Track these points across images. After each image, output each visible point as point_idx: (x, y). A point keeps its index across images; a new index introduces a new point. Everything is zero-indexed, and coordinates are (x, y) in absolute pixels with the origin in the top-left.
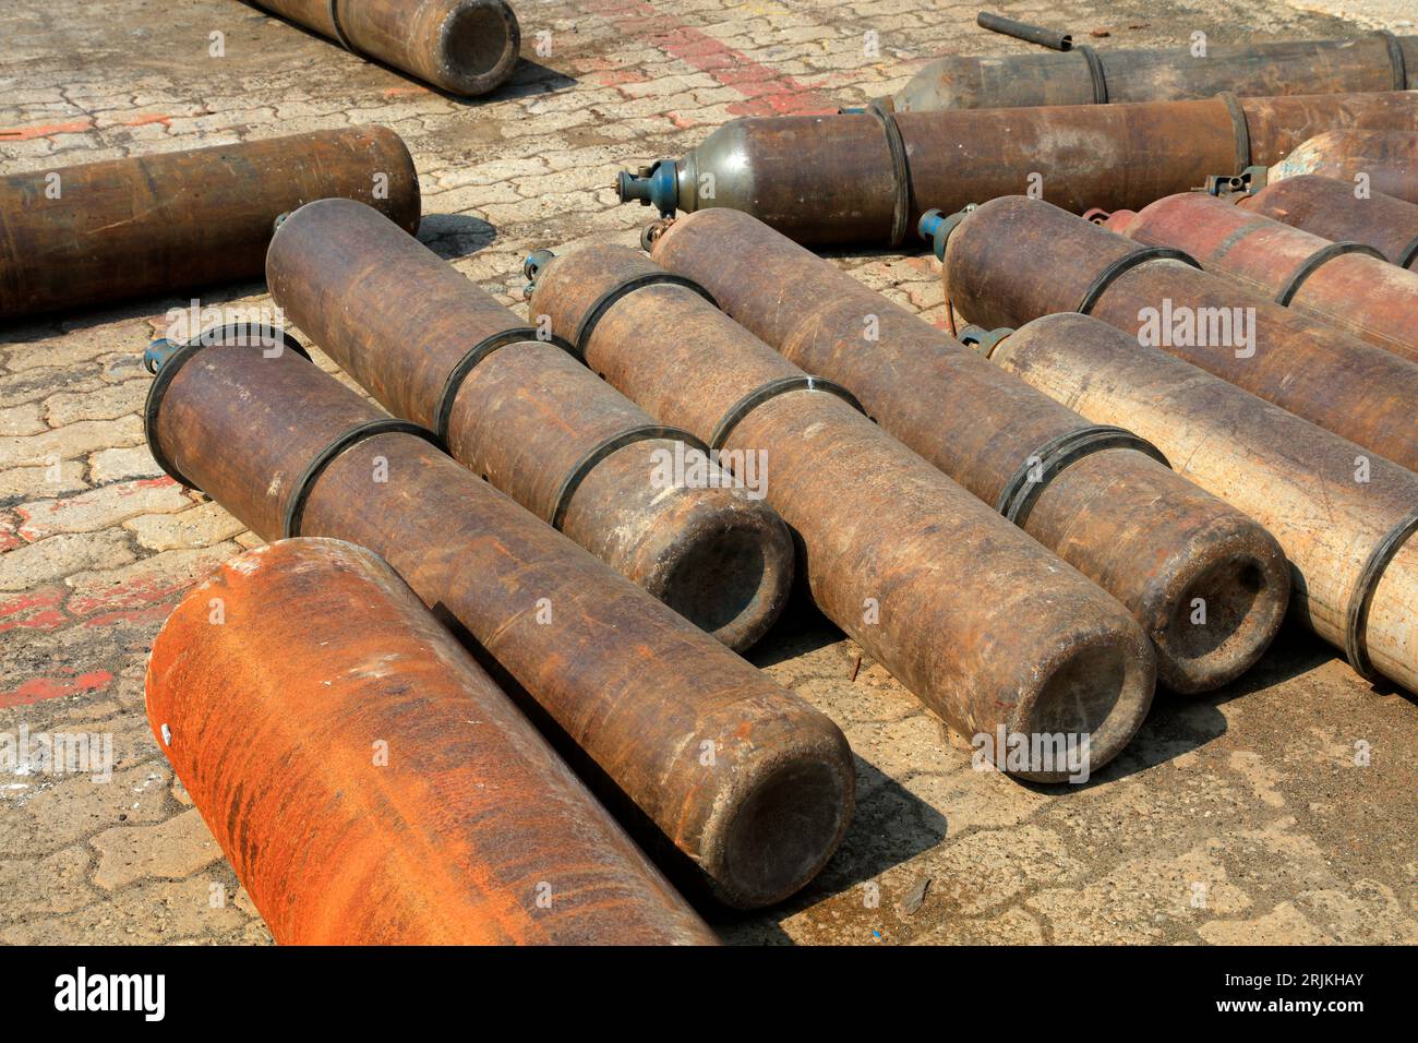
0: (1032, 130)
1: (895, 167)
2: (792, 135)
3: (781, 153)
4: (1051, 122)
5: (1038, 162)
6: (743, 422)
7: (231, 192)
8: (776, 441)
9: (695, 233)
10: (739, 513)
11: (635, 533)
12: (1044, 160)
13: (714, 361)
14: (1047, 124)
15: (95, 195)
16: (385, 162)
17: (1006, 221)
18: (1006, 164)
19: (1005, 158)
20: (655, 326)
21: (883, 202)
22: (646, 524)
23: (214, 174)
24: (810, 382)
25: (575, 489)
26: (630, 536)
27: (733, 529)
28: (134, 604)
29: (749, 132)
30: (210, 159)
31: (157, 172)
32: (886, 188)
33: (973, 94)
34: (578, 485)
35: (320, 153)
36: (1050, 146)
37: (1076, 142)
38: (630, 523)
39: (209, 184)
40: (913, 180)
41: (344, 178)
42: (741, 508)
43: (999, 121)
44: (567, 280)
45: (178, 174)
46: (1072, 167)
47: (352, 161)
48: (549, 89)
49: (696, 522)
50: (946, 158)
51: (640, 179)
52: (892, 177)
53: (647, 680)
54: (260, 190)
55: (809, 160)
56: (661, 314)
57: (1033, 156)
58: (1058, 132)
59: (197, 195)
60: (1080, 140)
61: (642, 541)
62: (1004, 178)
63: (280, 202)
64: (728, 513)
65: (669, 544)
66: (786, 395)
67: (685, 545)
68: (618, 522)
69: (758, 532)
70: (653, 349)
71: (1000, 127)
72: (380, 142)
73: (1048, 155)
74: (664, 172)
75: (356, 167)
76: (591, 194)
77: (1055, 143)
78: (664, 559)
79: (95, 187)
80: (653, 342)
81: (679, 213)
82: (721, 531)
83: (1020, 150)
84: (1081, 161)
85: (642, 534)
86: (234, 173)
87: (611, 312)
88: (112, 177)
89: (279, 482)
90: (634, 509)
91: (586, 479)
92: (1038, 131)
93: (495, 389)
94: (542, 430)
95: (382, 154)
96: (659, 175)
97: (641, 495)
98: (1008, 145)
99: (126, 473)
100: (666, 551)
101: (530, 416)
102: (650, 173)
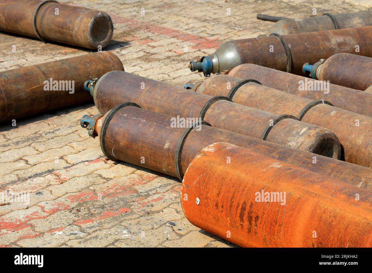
0: (328, 38)
1: (286, 52)
2: (250, 44)
3: (248, 50)
4: (333, 34)
5: (332, 47)
6: (305, 115)
7: (69, 74)
8: (321, 118)
9: (243, 71)
10: (329, 134)
11: (297, 143)
12: (334, 47)
13: (286, 100)
14: (332, 35)
15: (27, 77)
16: (114, 62)
17: (343, 60)
18: (322, 49)
19: (321, 47)
20: (257, 94)
21: (283, 64)
22: (301, 139)
23: (62, 69)
24: (323, 101)
25: (267, 135)
26: (295, 144)
27: (327, 139)
28: (118, 191)
29: (236, 44)
30: (59, 64)
31: (44, 69)
32: (284, 59)
33: (295, 31)
34: (268, 134)
35: (93, 60)
36: (335, 42)
37: (343, 40)
38: (294, 141)
39: (61, 72)
40: (292, 56)
41: (102, 68)
42: (329, 132)
43: (316, 35)
44: (215, 86)
45: (51, 69)
46: (343, 48)
47: (104, 62)
48: (121, 46)
49: (318, 137)
50: (302, 48)
51: (198, 63)
52: (285, 55)
53: (338, 172)
54: (77, 73)
55: (257, 52)
56: (257, 90)
57: (330, 46)
58: (336, 37)
59: (58, 76)
60: (344, 39)
61: (301, 145)
62: (321, 53)
63: (84, 77)
64: (326, 134)
65: (311, 144)
66: (317, 106)
67: (315, 144)
68: (289, 141)
69: (333, 140)
70: (259, 100)
71: (317, 37)
72: (110, 56)
73: (335, 45)
74: (207, 60)
75: (106, 64)
76: (166, 75)
77: (336, 41)
78: (310, 149)
79: (26, 75)
80: (259, 98)
81: (212, 74)
82: (324, 140)
83: (325, 44)
84: (345, 46)
85: (300, 143)
86: (68, 68)
87: (237, 92)
88: (30, 71)
89: (169, 143)
90: (294, 136)
91: (270, 132)
92: (330, 37)
93: (221, 113)
94: (246, 122)
95: (112, 60)
96: (205, 61)
97: (294, 132)
98: (321, 43)
99: (81, 160)
100: (310, 146)
101: (238, 118)
102: (202, 60)
